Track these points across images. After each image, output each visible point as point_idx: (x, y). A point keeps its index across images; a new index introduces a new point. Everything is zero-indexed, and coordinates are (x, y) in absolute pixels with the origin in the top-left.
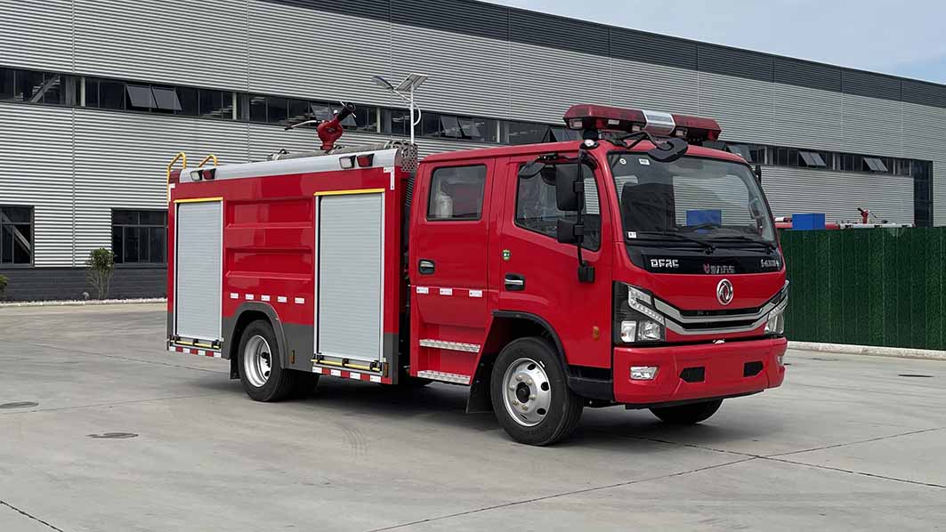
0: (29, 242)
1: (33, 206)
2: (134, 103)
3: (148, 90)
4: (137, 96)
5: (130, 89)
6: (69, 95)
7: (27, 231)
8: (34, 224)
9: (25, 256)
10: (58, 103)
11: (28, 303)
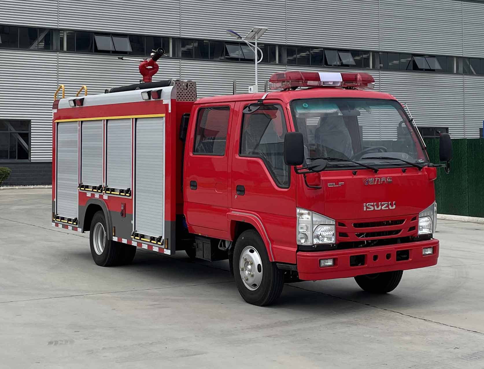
0: (28, 145)
1: (31, 120)
2: (100, 47)
3: (109, 38)
4: (102, 43)
5: (98, 38)
6: (56, 43)
7: (27, 137)
8: (31, 132)
9: (24, 154)
10: (49, 49)
11: (24, 187)
